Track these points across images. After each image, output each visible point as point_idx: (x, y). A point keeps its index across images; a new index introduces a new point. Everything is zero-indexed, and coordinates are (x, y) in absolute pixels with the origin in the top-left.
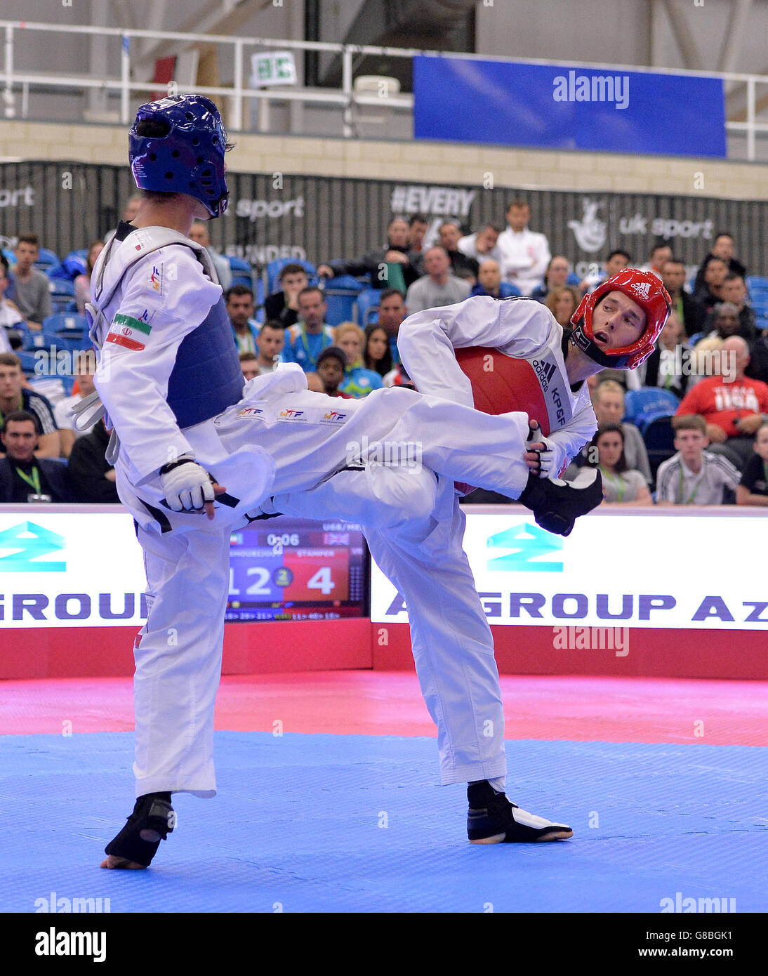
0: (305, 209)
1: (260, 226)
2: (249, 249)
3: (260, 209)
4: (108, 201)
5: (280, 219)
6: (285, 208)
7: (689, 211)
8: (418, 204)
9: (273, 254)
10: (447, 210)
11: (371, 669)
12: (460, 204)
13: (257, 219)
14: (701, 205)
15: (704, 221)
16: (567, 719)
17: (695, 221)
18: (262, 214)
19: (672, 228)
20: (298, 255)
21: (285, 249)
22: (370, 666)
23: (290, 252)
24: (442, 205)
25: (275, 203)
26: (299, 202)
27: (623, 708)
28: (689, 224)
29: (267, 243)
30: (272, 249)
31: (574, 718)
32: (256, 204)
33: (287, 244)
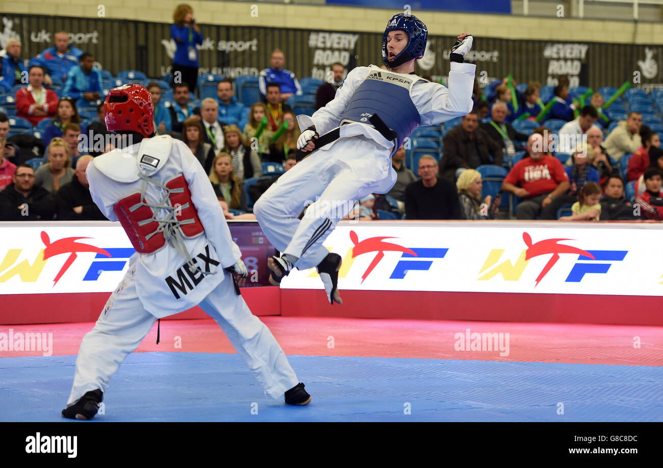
0: (258, 46)
1: (232, 56)
2: (225, 70)
3: (232, 46)
4: (142, 42)
5: (244, 52)
6: (246, 46)
7: (485, 45)
8: (324, 42)
9: (239, 72)
10: (341, 46)
11: (280, 315)
12: (350, 43)
13: (230, 52)
14: (491, 42)
15: (493, 51)
16: (383, 344)
17: (487, 51)
18: (232, 49)
19: (474, 56)
20: (254, 73)
21: (246, 69)
22: (279, 314)
23: (249, 71)
24: (339, 43)
25: (240, 43)
26: (255, 42)
27: (419, 338)
28: (484, 53)
29: (236, 66)
30: (239, 69)
31: (387, 344)
32: (230, 43)
33: (247, 66)
